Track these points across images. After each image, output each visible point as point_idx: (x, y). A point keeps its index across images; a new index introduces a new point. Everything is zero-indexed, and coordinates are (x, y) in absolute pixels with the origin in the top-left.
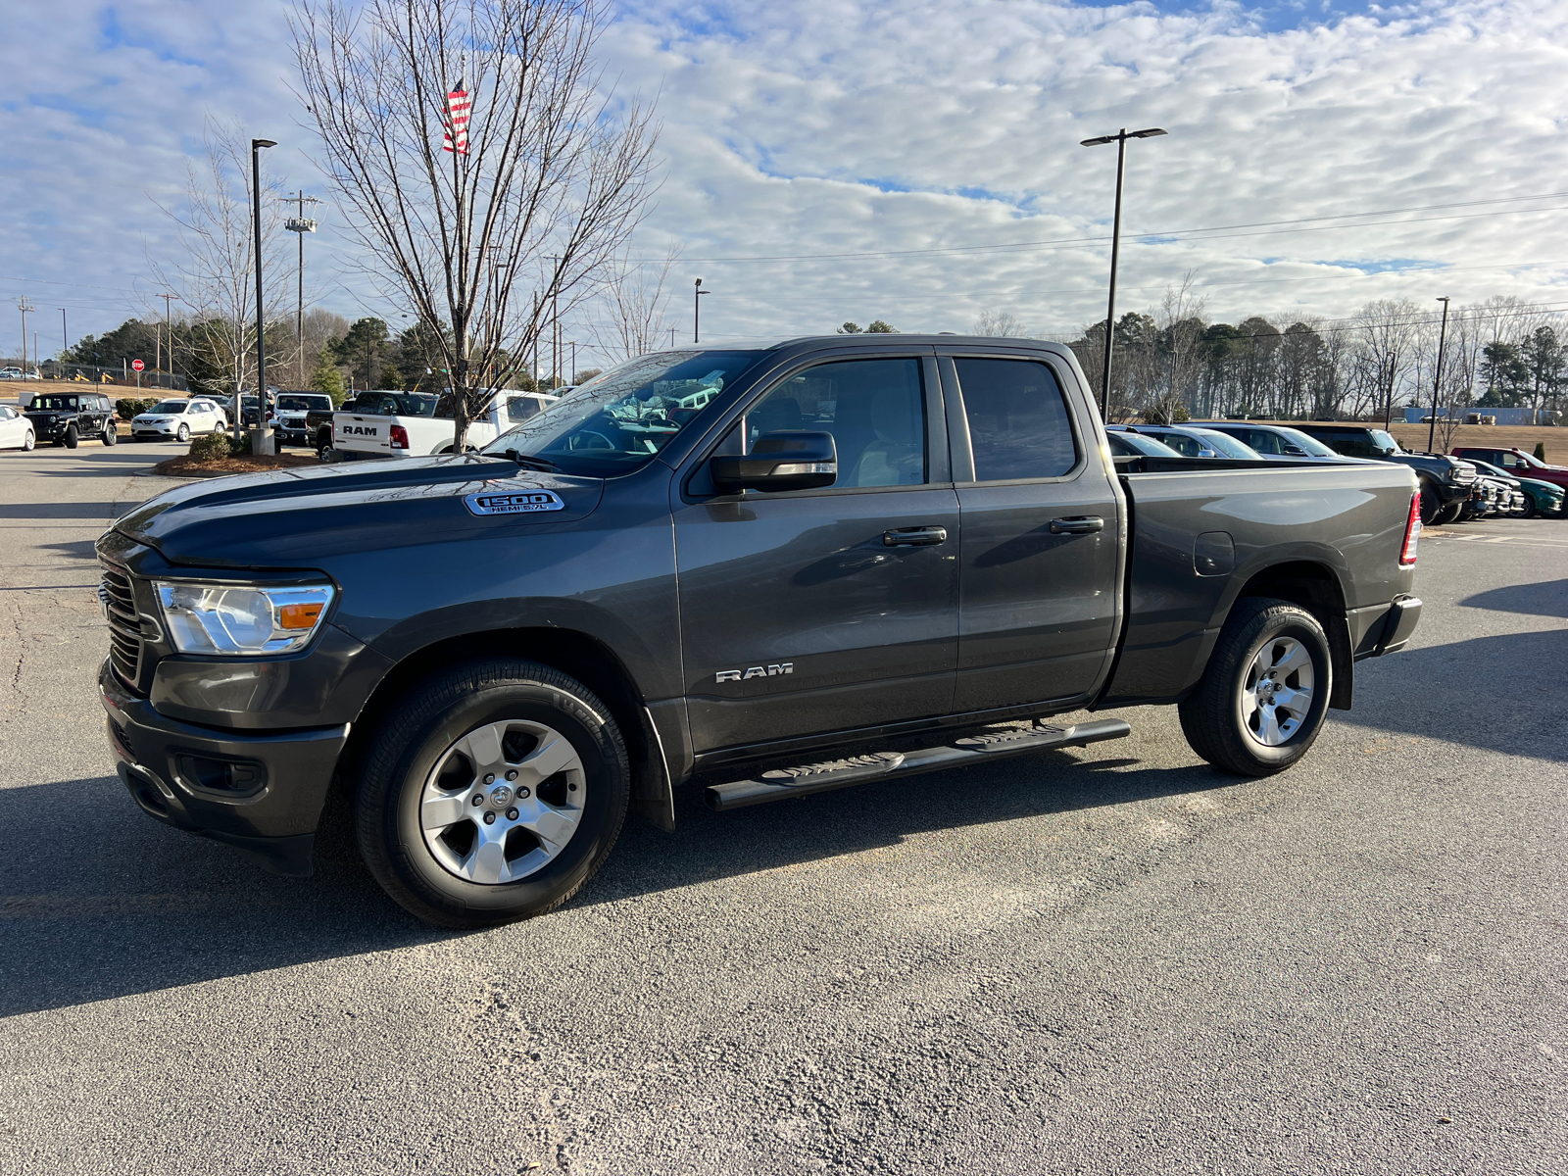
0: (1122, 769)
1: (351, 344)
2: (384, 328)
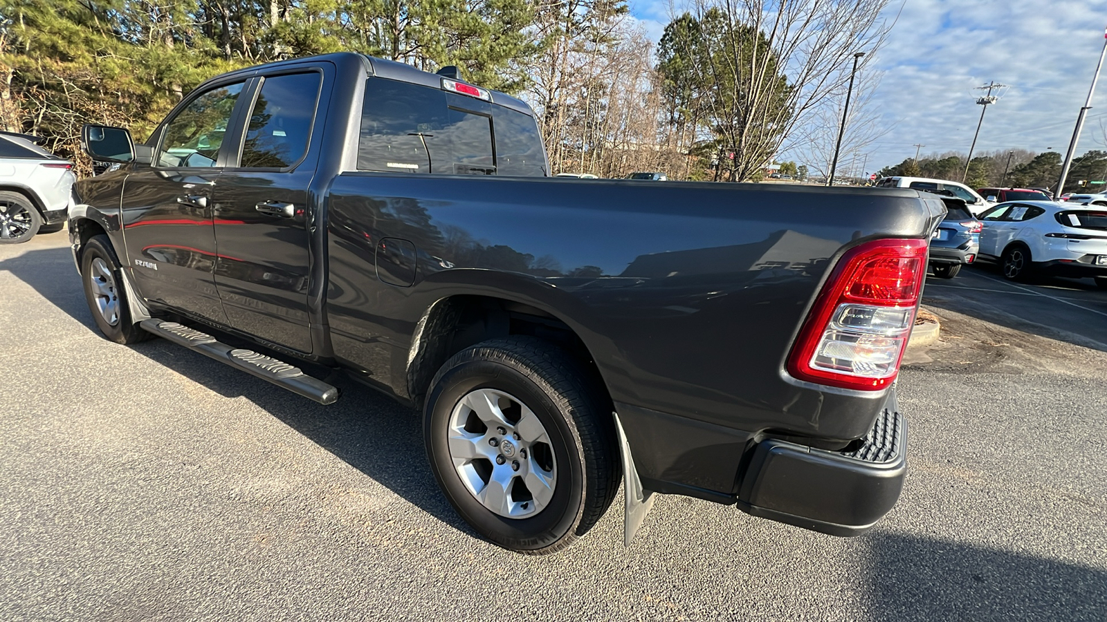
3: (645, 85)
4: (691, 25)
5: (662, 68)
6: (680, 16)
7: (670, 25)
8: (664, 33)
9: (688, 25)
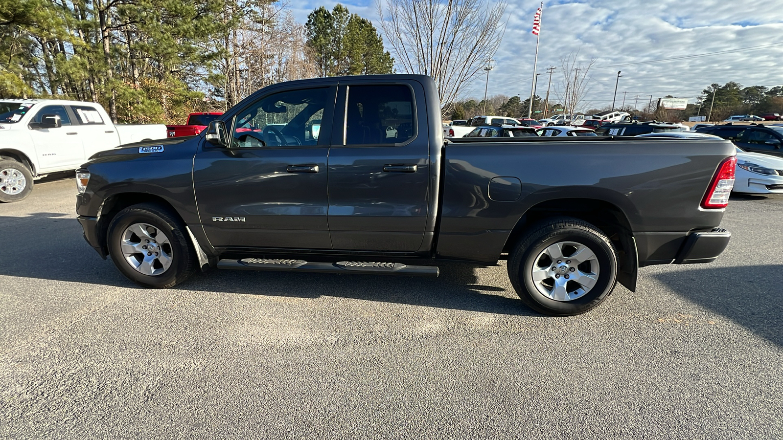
0: (485, 292)
1: (509, 105)
2: (519, 99)
3: (301, 57)
4: (326, 15)
5: (309, 44)
6: (318, 9)
7: (311, 14)
8: (308, 19)
9: (324, 15)
